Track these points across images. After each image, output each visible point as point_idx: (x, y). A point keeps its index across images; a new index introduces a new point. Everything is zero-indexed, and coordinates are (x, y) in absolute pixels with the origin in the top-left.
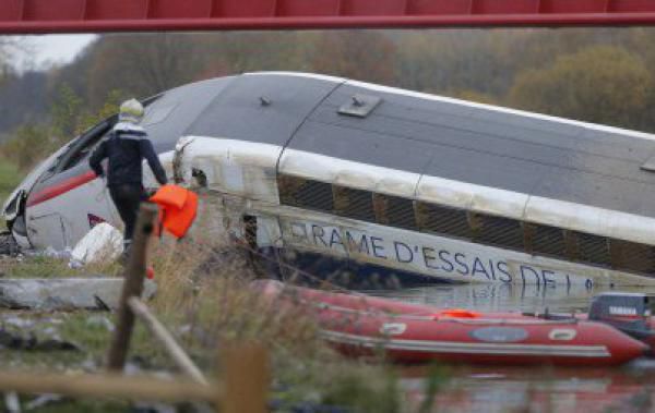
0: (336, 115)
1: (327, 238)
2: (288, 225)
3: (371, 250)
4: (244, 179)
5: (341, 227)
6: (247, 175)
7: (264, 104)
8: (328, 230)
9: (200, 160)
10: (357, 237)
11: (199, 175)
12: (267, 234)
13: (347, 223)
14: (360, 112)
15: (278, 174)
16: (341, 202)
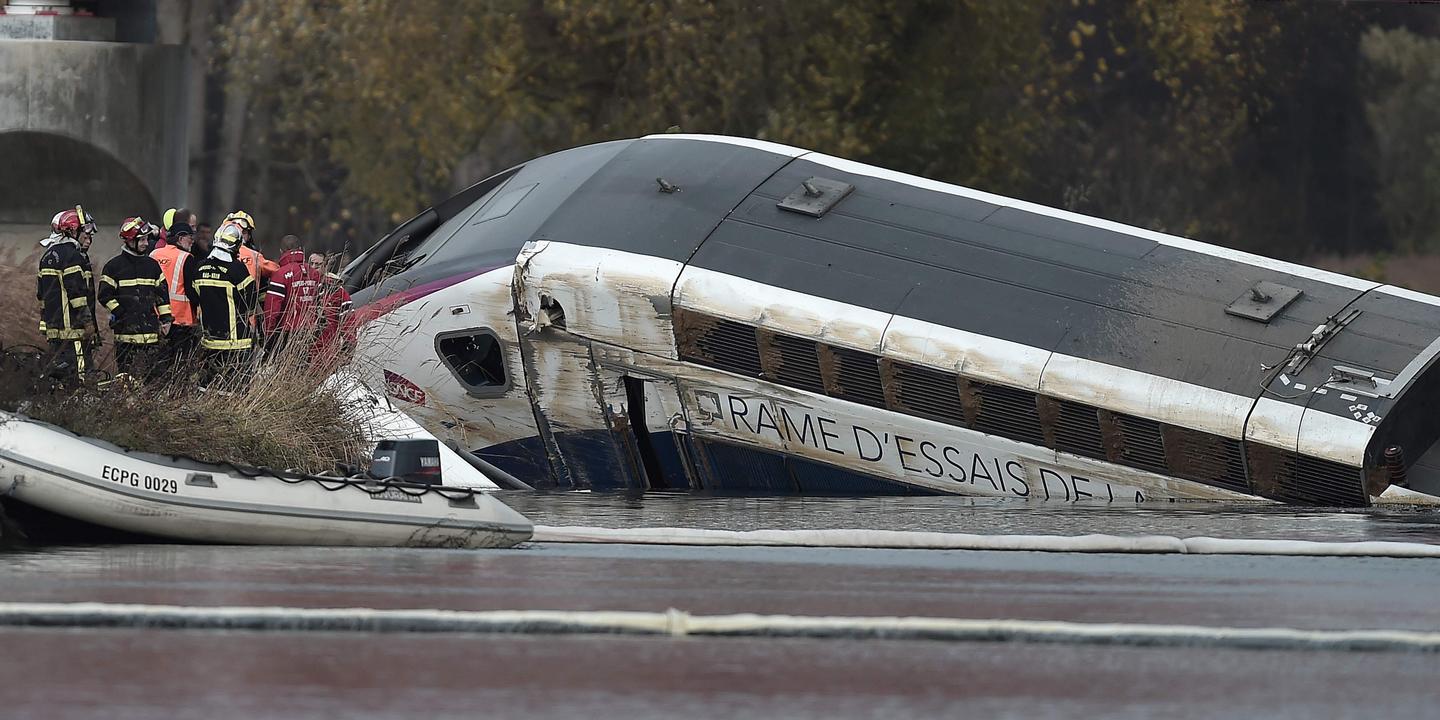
0: (775, 211)
1: (752, 418)
2: (692, 395)
3: (818, 438)
4: (622, 316)
5: (772, 401)
6: (626, 310)
7: (664, 190)
8: (753, 405)
9: (555, 284)
10: (797, 417)
11: (553, 308)
12: (661, 411)
13: (782, 392)
14: (813, 208)
15: (673, 308)
16: (771, 358)
